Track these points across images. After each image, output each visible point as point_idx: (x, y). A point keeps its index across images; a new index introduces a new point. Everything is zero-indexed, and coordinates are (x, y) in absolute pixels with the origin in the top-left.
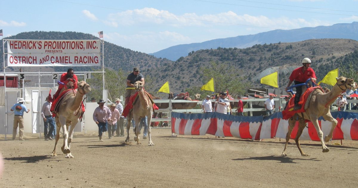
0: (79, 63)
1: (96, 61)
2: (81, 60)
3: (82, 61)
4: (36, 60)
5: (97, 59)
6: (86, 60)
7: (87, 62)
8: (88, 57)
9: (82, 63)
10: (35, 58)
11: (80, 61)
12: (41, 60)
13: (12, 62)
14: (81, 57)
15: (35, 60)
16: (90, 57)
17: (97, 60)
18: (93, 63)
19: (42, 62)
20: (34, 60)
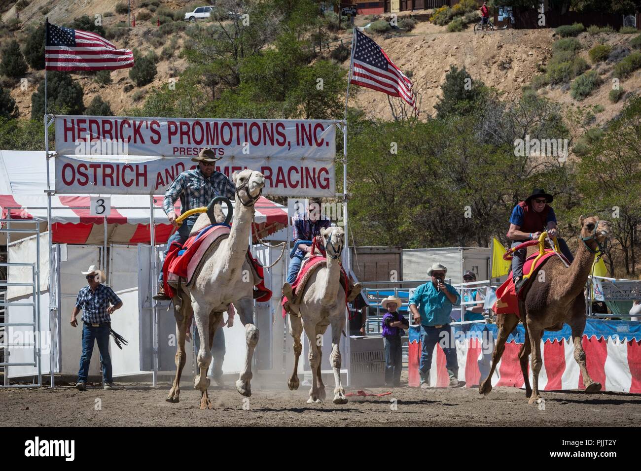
0: (276, 186)
1: (324, 183)
2: (281, 178)
3: (283, 181)
4: (145, 175)
5: (327, 176)
6: (295, 177)
7: (300, 183)
8: (302, 168)
9: (285, 186)
10: (141, 171)
11: (278, 181)
12: (159, 174)
13: (69, 179)
14: (280, 169)
15: (141, 175)
16: (307, 169)
17: (327, 180)
18: (315, 187)
19: (162, 182)
20: (138, 175)
